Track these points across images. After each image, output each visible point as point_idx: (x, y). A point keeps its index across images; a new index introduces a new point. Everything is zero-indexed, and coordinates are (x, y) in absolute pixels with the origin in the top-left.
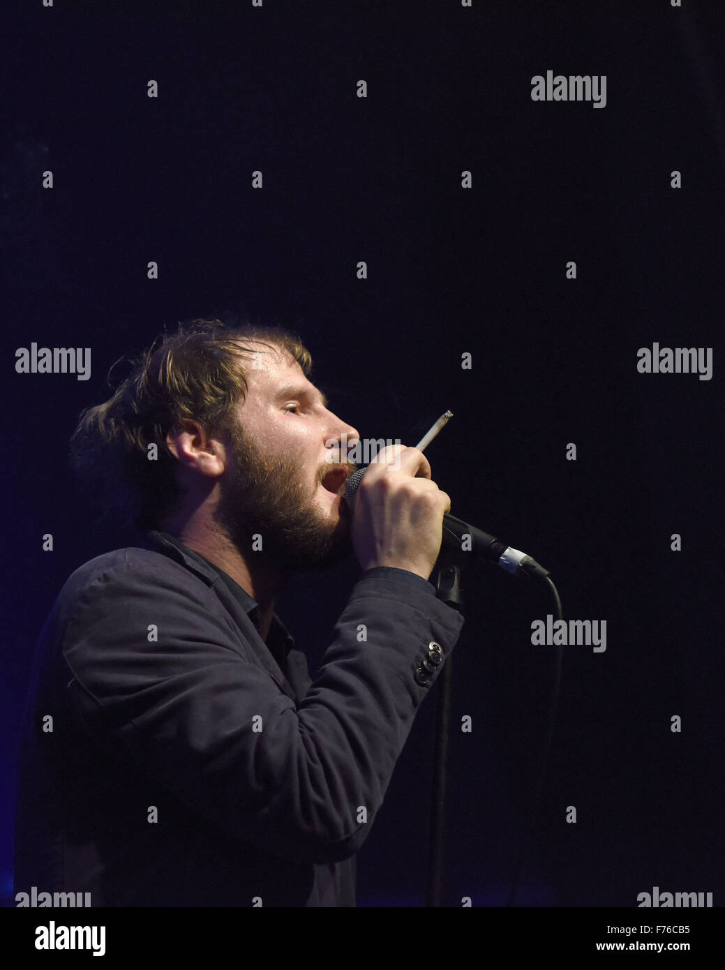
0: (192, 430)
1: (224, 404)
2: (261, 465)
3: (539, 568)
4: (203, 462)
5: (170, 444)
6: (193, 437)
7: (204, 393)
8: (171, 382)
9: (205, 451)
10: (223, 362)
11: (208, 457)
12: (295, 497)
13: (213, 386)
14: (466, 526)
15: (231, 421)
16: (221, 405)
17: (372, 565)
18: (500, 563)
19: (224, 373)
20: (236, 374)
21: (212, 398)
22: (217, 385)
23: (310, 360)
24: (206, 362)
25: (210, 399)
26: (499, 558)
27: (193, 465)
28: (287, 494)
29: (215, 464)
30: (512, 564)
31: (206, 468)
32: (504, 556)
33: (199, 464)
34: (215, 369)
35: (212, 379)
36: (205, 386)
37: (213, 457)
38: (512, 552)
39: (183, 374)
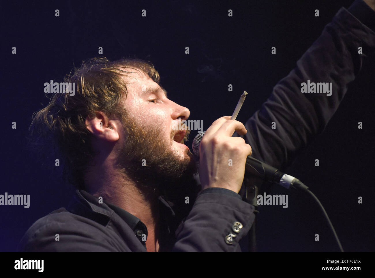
0: (100, 117)
1: (115, 100)
2: (141, 132)
3: (302, 185)
4: (107, 134)
5: (88, 125)
6: (100, 120)
7: (104, 95)
8: (85, 92)
9: (107, 128)
10: (113, 78)
11: (109, 131)
12: (162, 148)
13: (109, 91)
14: (260, 163)
15: (121, 108)
16: (114, 101)
17: (206, 187)
18: (280, 183)
19: (114, 84)
20: (121, 84)
21: (109, 98)
22: (111, 90)
23: (159, 77)
24: (103, 79)
25: (108, 98)
26: (279, 180)
27: (101, 136)
28: (156, 146)
29: (114, 135)
30: (287, 183)
31: (109, 136)
32: (282, 179)
33: (105, 135)
34: (109, 81)
35: (108, 88)
36: (105, 91)
37: (113, 131)
38: (287, 177)
39: (91, 86)
